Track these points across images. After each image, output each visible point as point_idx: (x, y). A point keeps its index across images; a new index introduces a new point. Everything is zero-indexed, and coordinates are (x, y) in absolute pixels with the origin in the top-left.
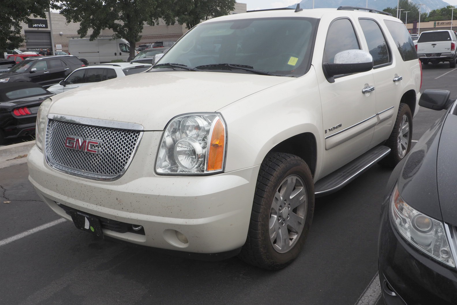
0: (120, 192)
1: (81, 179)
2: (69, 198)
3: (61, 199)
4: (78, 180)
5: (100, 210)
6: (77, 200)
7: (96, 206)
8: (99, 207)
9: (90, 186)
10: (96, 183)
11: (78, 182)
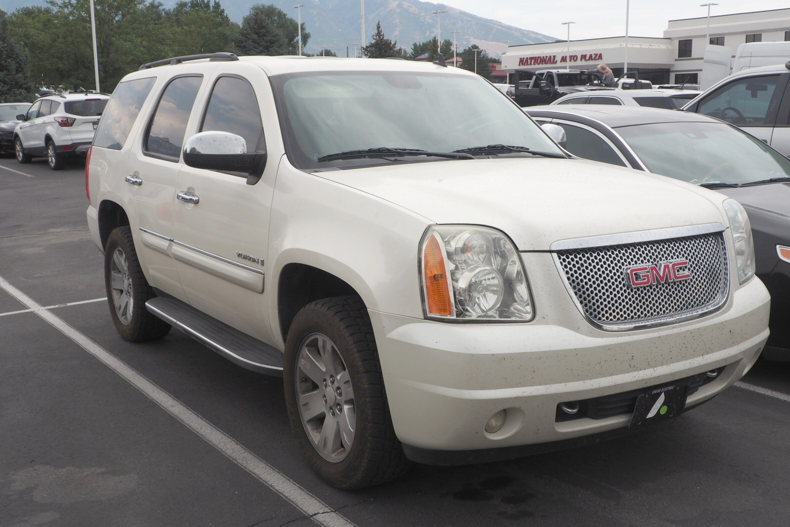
0: (733, 320)
1: (682, 324)
2: (655, 369)
3: (639, 379)
4: (679, 329)
5: (709, 361)
6: (671, 365)
7: (701, 357)
8: (706, 357)
9: (699, 329)
10: (706, 320)
11: (680, 331)
